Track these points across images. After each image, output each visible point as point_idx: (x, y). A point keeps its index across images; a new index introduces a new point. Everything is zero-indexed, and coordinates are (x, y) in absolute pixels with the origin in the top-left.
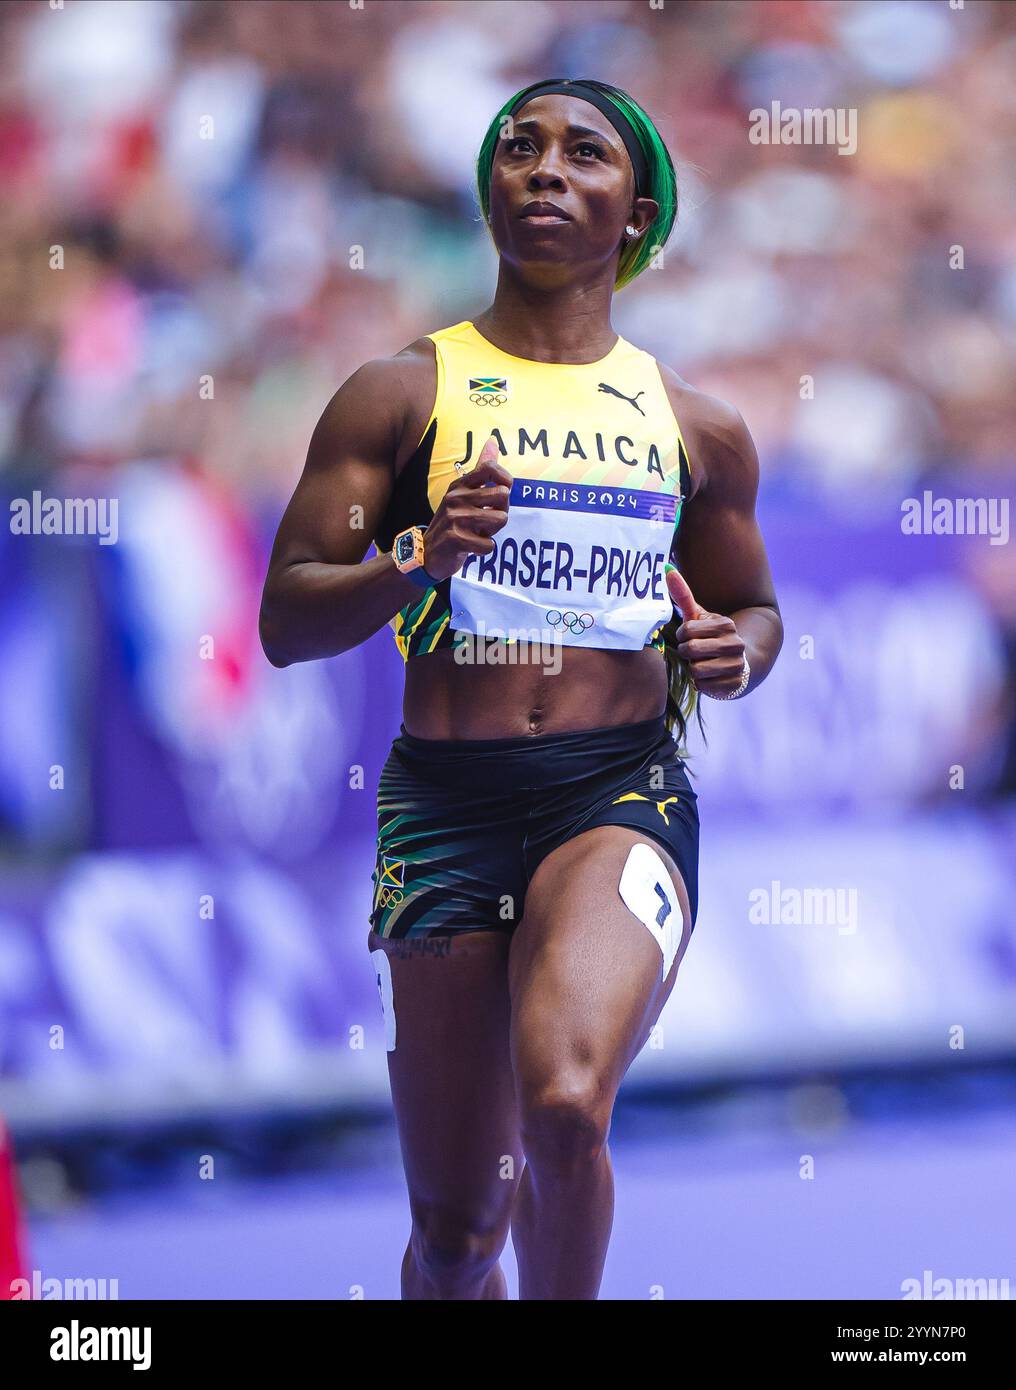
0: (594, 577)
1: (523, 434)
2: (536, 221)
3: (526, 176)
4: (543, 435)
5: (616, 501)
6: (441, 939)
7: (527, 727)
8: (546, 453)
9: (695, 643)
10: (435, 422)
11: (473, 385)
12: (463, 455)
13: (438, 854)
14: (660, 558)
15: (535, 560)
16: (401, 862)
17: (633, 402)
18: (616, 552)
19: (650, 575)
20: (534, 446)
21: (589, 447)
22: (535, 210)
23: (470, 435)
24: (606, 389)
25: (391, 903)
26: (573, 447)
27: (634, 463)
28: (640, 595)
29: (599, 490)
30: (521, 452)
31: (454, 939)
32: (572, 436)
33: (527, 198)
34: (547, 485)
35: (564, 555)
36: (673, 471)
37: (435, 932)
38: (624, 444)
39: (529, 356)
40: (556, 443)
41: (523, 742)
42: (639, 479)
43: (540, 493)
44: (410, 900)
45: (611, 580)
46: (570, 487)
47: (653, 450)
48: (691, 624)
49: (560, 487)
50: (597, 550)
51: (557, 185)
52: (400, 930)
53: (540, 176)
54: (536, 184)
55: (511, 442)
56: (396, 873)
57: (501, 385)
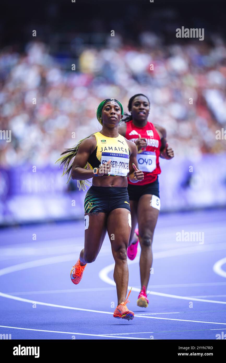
0: (120, 166)
1: (109, 147)
2: (112, 119)
3: (110, 113)
4: (112, 148)
5: (123, 156)
6: (98, 213)
7: (111, 186)
8: (112, 150)
9: (137, 174)
10: (97, 146)
11: (102, 141)
12: (102, 150)
13: (98, 202)
14: (128, 164)
15: (112, 164)
16: (92, 202)
17: (122, 143)
18: (123, 163)
19: (127, 166)
20: (111, 149)
21: (118, 149)
22: (112, 117)
23: (102, 148)
24: (119, 141)
25: (90, 208)
26: (116, 149)
27: (124, 151)
28: (126, 169)
29: (121, 154)
30: (109, 150)
31: (99, 213)
32: (115, 148)
33: (111, 116)
34: (114, 153)
35: (116, 163)
36: (128, 152)
37: (97, 212)
38: (122, 148)
39: (109, 137)
40: (114, 148)
41: (110, 188)
42: (125, 153)
43: (113, 155)
44: (93, 208)
45: (122, 167)
46: (117, 154)
47: (126, 149)
48: (136, 171)
49: (115, 154)
50: (120, 162)
51: (115, 114)
52: (91, 212)
53: (113, 112)
54: (112, 114)
55: (108, 148)
56: (91, 204)
57: (105, 141)
